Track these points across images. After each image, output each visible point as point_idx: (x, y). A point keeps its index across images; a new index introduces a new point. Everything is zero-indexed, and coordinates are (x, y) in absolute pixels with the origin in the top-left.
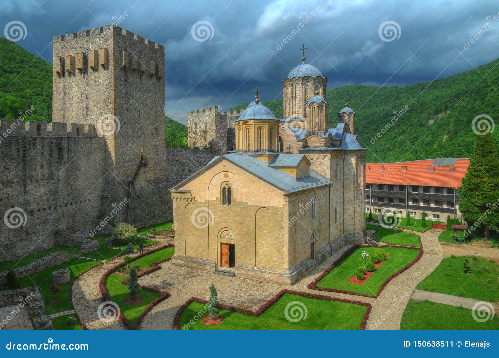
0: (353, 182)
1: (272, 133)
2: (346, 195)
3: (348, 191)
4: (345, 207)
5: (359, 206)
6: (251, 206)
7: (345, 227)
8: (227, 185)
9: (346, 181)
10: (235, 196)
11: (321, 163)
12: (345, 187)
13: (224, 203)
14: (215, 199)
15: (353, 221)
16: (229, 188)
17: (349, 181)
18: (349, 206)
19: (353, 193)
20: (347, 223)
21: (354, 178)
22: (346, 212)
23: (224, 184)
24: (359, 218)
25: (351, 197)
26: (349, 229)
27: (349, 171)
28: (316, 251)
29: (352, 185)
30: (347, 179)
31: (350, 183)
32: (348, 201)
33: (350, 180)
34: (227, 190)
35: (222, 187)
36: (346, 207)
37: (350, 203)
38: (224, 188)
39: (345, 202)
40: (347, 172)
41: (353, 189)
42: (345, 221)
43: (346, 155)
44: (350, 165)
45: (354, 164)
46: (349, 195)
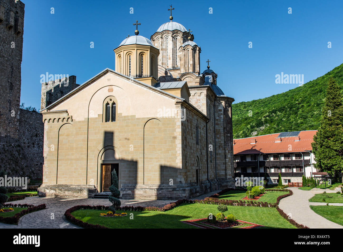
0: (222, 128)
1: (153, 62)
2: (217, 140)
3: (218, 136)
4: (216, 152)
5: (229, 152)
6: (138, 119)
7: (217, 172)
8: (111, 100)
9: (216, 126)
10: (119, 110)
11: (198, 100)
12: (216, 132)
13: (107, 120)
14: (97, 116)
15: (224, 166)
16: (114, 103)
17: (219, 127)
18: (220, 152)
19: (224, 138)
20: (219, 168)
21: (224, 124)
22: (217, 156)
23: (108, 100)
24: (230, 164)
25: (222, 142)
26: (221, 174)
28: (199, 180)
29: (223, 131)
30: (218, 124)
31: (220, 128)
32: (219, 146)
33: (221, 126)
34: (110, 105)
35: (105, 102)
37: (221, 148)
38: (108, 104)
39: (216, 147)
40: (217, 118)
41: (223, 134)
42: (217, 166)
43: (216, 102)
44: (219, 111)
45: (223, 110)
46: (220, 140)
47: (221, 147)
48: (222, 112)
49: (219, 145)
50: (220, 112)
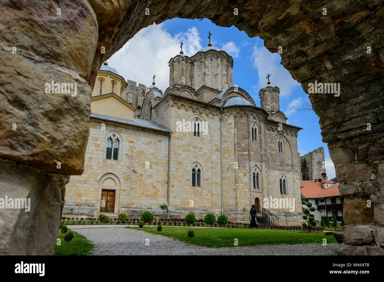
0: (233, 145)
2: (224, 161)
3: (227, 156)
7: (224, 200)
9: (223, 144)
15: (235, 193)
17: (227, 144)
18: (229, 175)
19: (234, 157)
20: (226, 195)
21: (235, 140)
22: (225, 181)
26: (229, 203)
27: (227, 132)
29: (233, 148)
30: (226, 141)
31: (229, 146)
32: (228, 169)
33: (230, 143)
36: (224, 175)
37: (231, 171)
40: (226, 134)
41: (233, 153)
43: (223, 115)
44: (229, 125)
45: (233, 123)
46: (229, 160)
47: (230, 169)
48: (233, 126)
49: (227, 167)
50: (229, 127)
